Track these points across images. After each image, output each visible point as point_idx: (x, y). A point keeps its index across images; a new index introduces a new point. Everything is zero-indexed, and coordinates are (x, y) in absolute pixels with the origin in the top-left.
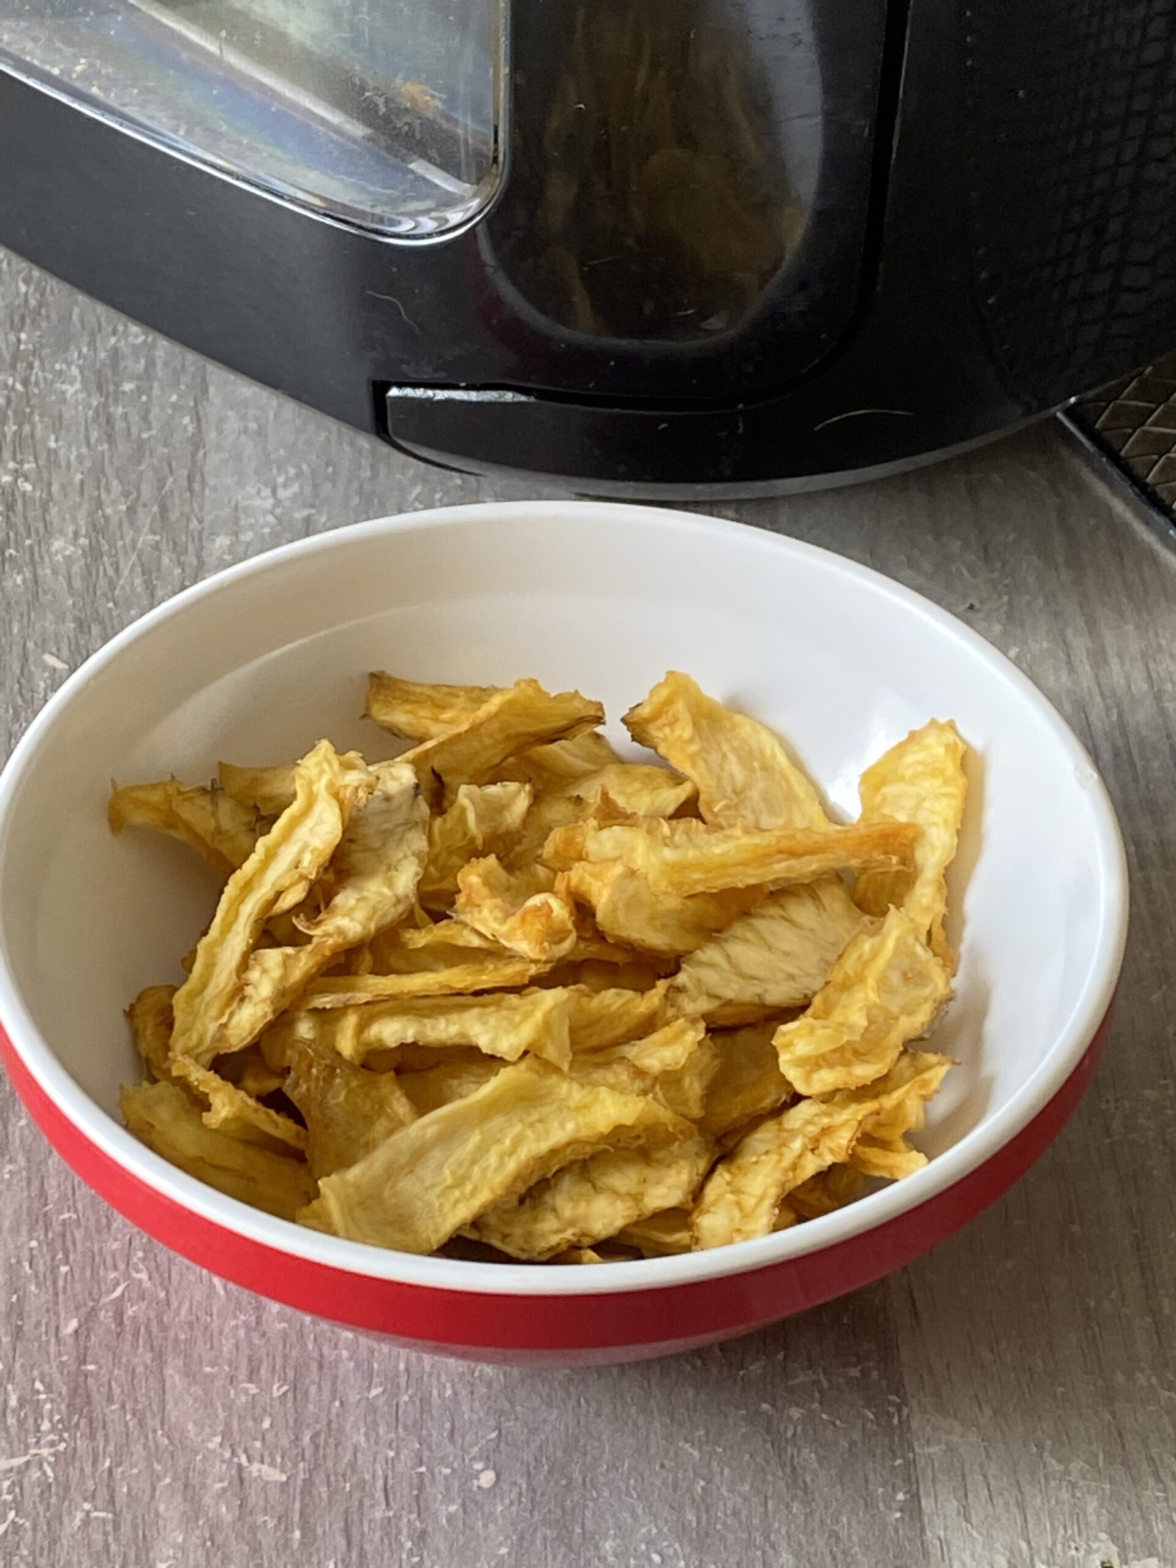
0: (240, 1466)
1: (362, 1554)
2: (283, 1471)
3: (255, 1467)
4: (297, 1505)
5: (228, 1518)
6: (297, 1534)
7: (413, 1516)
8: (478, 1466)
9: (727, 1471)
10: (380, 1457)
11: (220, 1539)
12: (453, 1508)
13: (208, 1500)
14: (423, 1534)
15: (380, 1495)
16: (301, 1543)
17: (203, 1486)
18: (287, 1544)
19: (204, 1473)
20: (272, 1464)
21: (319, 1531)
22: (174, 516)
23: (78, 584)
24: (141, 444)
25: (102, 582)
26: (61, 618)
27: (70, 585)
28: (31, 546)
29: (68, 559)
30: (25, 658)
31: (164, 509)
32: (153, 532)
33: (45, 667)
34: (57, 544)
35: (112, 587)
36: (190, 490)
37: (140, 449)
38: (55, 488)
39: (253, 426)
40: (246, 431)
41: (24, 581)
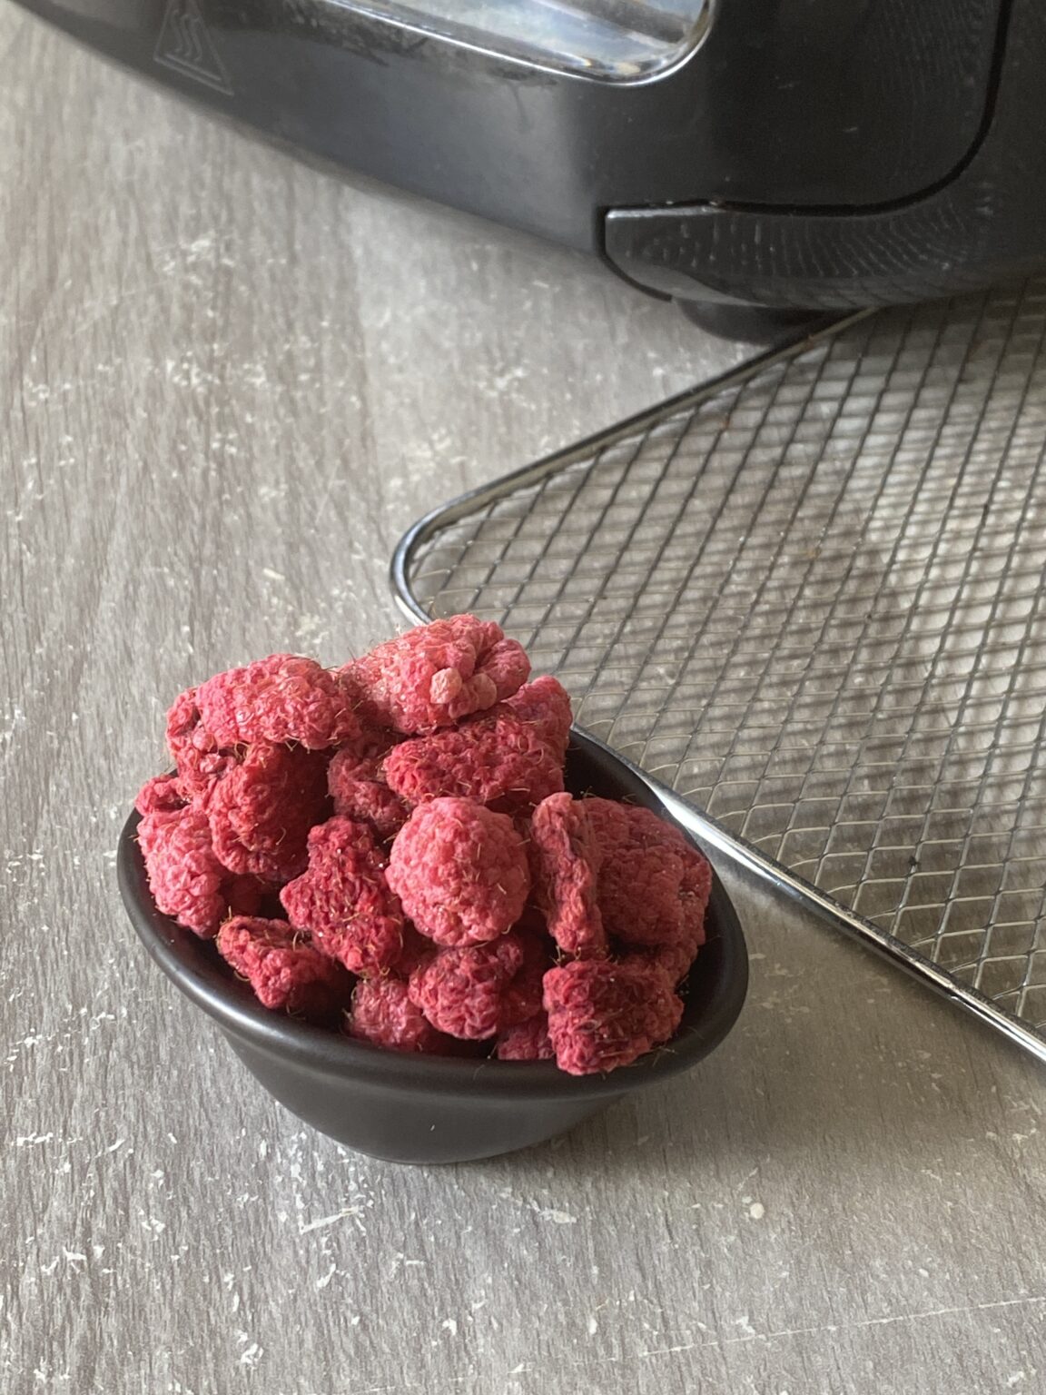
0: (533, 1211)
1: (657, 1285)
2: (572, 1214)
3: (546, 1212)
4: (591, 1244)
5: (530, 1259)
6: (595, 1270)
7: (697, 1248)
8: (747, 1200)
9: (969, 1192)
10: (656, 1197)
11: (524, 1278)
12: (732, 1238)
13: (508, 1244)
14: (709, 1264)
15: (663, 1230)
16: (600, 1277)
17: (502, 1231)
18: (587, 1280)
19: (501, 1221)
20: (561, 1209)
21: (615, 1266)
22: (354, 466)
23: (284, 518)
24: (320, 417)
25: (304, 516)
26: (274, 542)
27: (278, 518)
28: (242, 493)
29: (274, 501)
30: (248, 574)
31: (346, 462)
32: (339, 477)
33: (266, 578)
34: (263, 490)
35: (312, 518)
36: (364, 446)
37: (319, 421)
38: (256, 450)
39: (407, 400)
40: (402, 404)
41: (240, 517)
